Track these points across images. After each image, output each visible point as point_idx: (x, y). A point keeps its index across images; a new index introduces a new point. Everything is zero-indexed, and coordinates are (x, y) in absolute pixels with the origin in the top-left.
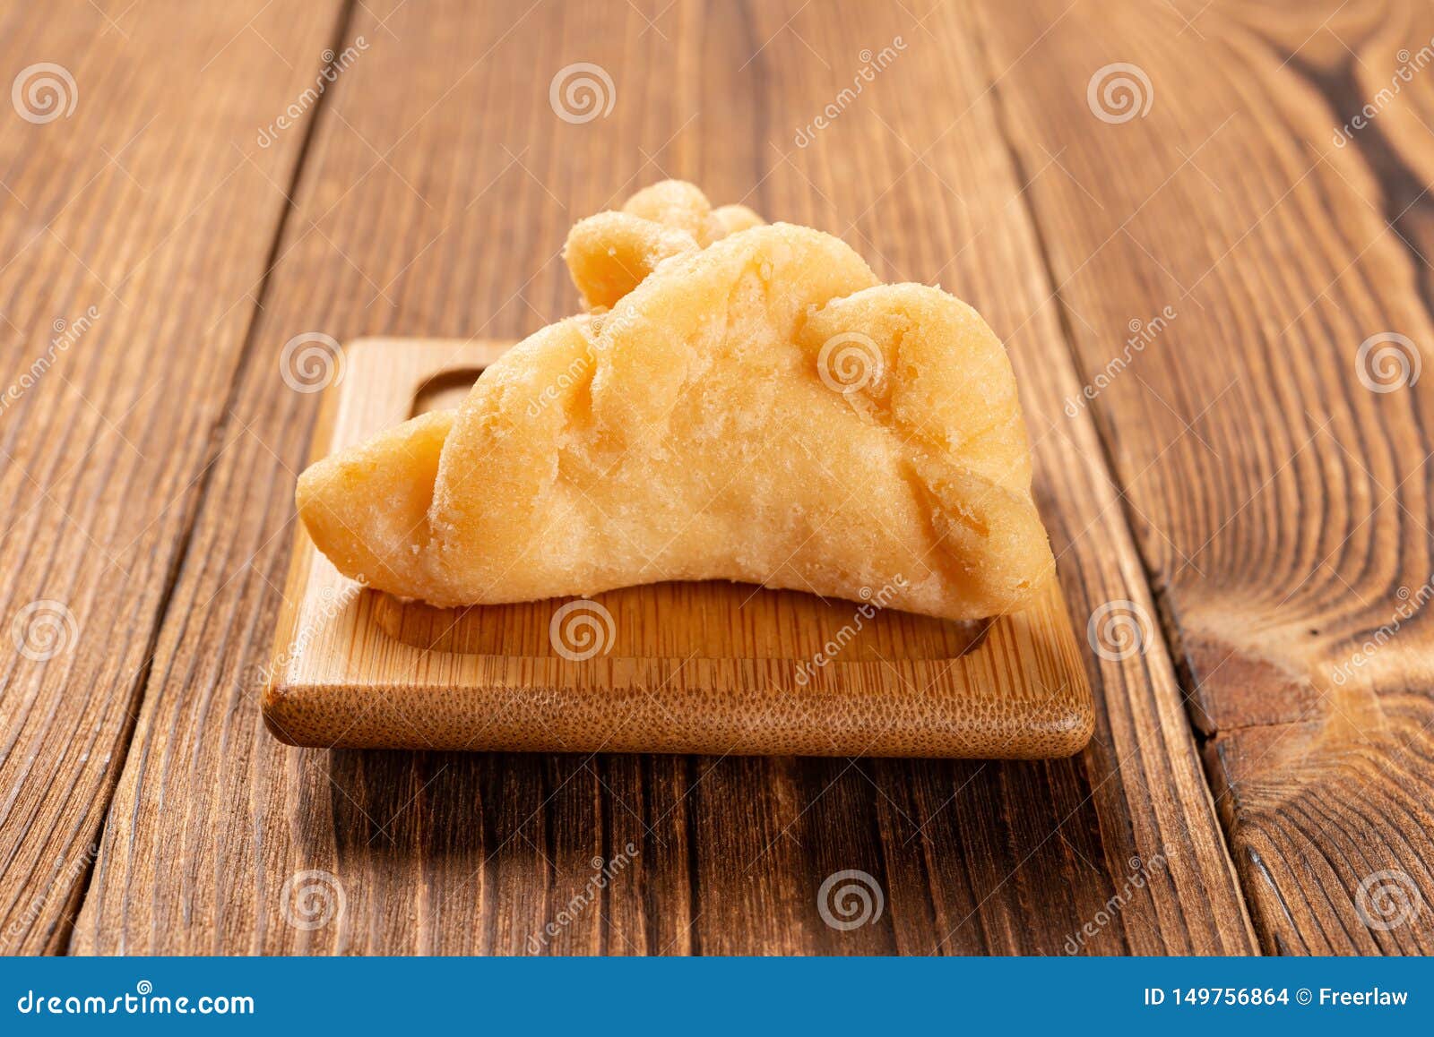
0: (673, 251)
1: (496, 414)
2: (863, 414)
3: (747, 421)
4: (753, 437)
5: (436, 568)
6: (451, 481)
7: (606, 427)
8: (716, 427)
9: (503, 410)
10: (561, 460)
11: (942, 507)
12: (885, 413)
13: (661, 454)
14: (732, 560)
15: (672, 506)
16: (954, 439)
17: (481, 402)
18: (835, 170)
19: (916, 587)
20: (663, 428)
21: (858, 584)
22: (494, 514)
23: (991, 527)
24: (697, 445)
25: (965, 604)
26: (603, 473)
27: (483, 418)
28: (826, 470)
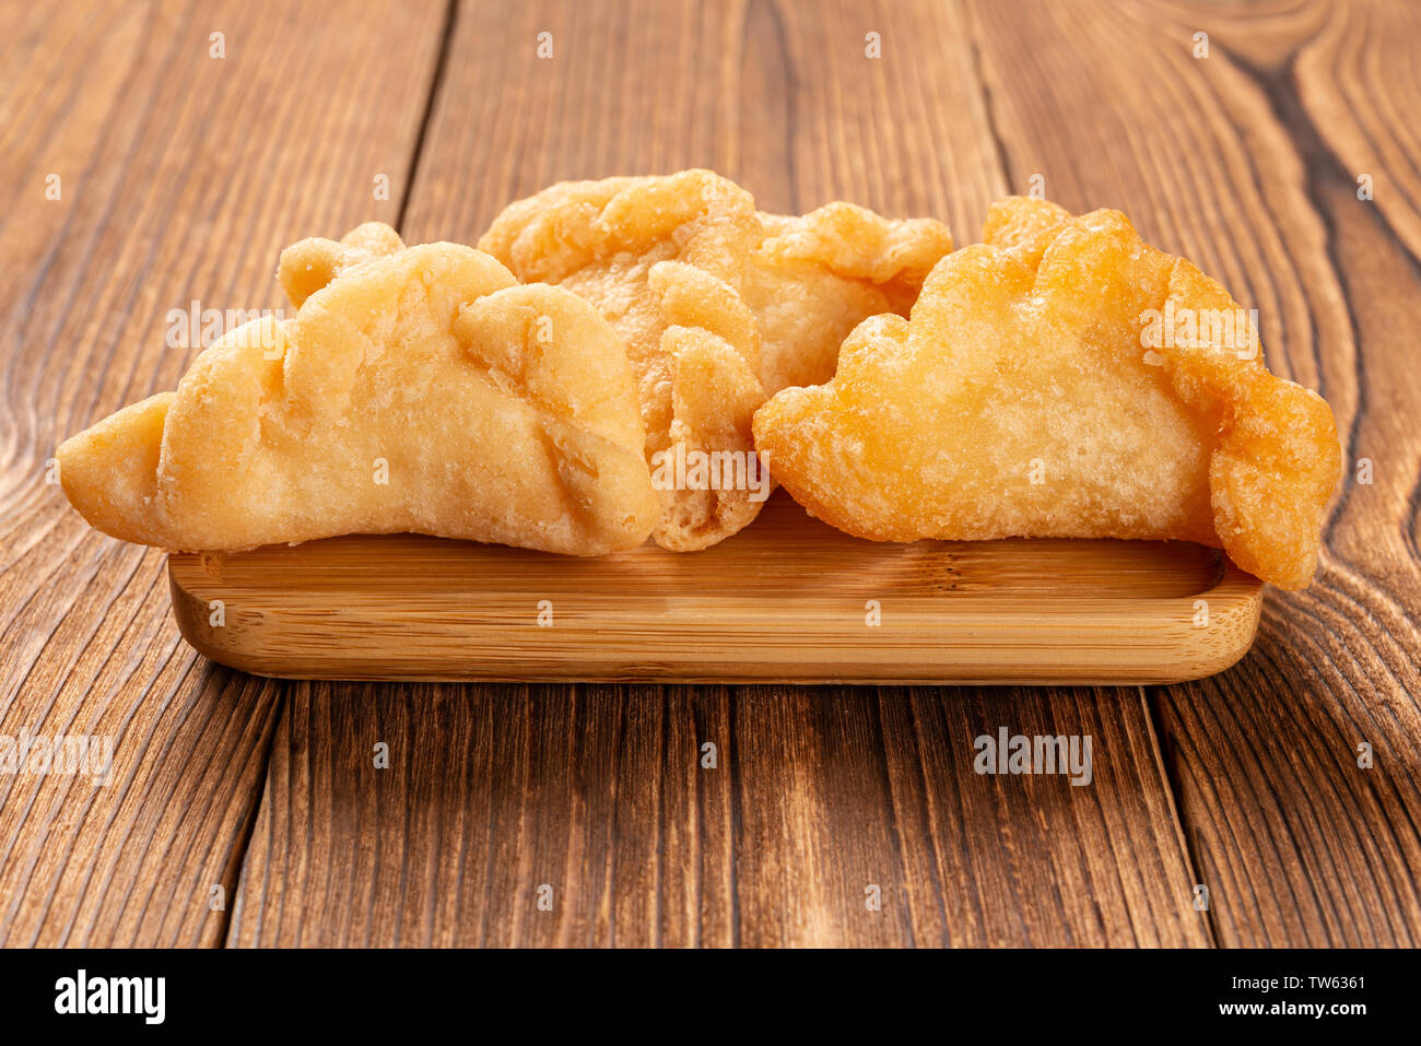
0: (353, 263)
1: (206, 386)
2: (504, 388)
3: (411, 393)
4: (414, 406)
5: (164, 515)
6: (173, 442)
7: (296, 398)
8: (387, 399)
9: (211, 382)
10: (263, 428)
11: (566, 459)
12: (521, 386)
13: (343, 422)
14: (407, 511)
15: (353, 464)
16: (576, 405)
17: (194, 377)
18: (852, 163)
19: (550, 527)
20: (344, 400)
21: (505, 526)
22: (206, 467)
23: (600, 471)
24: (371, 413)
25: (590, 541)
26: (297, 436)
27: (196, 389)
28: (474, 432)
